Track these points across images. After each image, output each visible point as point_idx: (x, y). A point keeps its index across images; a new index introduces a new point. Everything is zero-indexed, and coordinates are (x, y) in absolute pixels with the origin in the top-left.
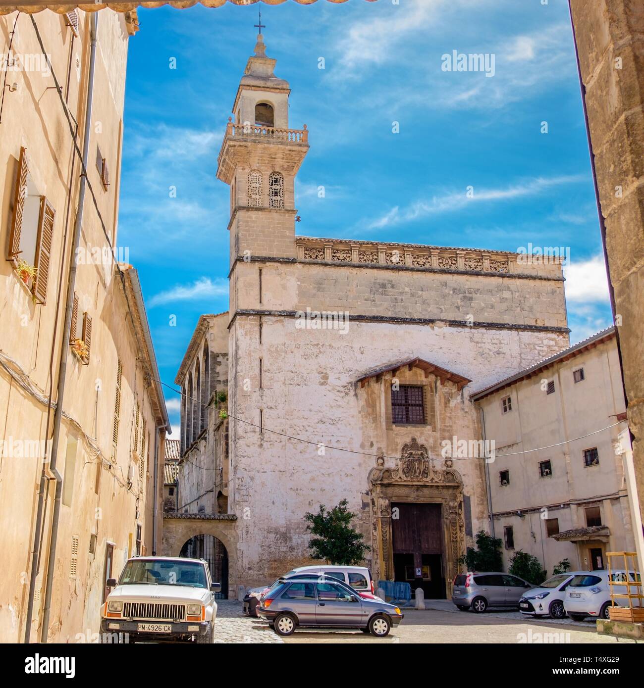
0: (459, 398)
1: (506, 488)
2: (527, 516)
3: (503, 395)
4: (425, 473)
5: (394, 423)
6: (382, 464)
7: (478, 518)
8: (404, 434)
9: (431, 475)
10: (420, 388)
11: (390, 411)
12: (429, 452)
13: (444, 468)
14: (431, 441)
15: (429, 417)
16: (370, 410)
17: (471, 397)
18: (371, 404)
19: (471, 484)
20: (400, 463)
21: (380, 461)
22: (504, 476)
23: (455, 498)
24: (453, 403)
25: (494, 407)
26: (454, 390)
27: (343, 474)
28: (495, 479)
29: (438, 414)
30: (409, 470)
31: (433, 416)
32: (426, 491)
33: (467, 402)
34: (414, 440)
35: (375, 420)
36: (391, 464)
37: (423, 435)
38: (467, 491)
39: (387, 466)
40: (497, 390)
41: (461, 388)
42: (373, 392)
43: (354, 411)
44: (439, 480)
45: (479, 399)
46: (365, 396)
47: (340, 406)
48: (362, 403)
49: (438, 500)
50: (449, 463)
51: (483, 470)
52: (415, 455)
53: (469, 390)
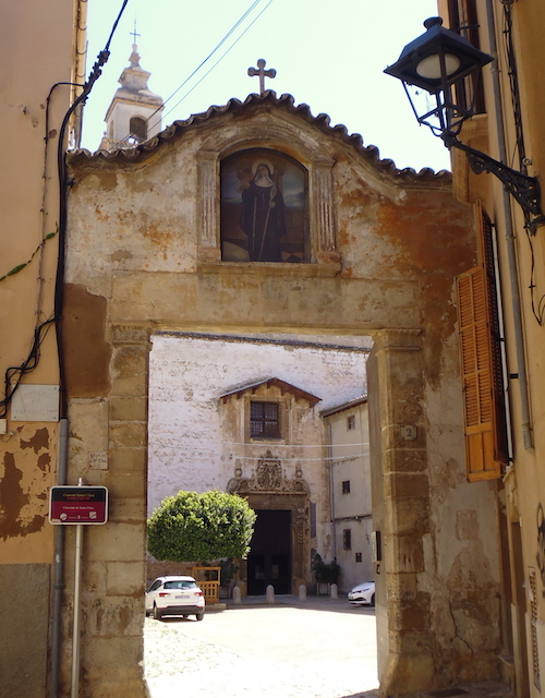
0: (310, 414)
1: (348, 496)
2: (363, 521)
3: (349, 414)
4: (277, 483)
5: (252, 436)
6: (240, 475)
7: (322, 523)
8: (261, 447)
9: (283, 485)
10: (276, 405)
11: (249, 426)
12: (282, 464)
13: (295, 478)
14: (284, 453)
15: (282, 432)
16: (231, 425)
17: (321, 413)
18: (232, 419)
19: (317, 492)
20: (255, 474)
21: (238, 472)
22: (346, 487)
23: (302, 505)
24: (304, 420)
25: (340, 424)
26: (307, 407)
27: (204, 484)
28: (338, 488)
29: (291, 428)
30: (263, 481)
31: (287, 431)
32: (277, 498)
33: (317, 418)
34: (269, 452)
35: (235, 434)
36: (248, 474)
37: (278, 448)
38: (313, 498)
39: (243, 476)
40: (343, 410)
41: (312, 406)
42: (234, 408)
43: (216, 426)
44: (289, 489)
45: (328, 415)
46: (227, 411)
47: (203, 421)
48: (223, 418)
49: (288, 507)
50: (299, 473)
51: (328, 480)
52: (269, 468)
53: (319, 407)
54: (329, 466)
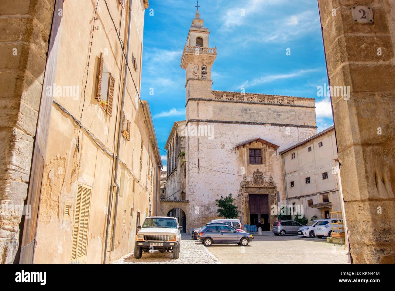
0: (275, 153)
1: (293, 188)
2: (301, 199)
3: (292, 152)
4: (262, 183)
5: (250, 163)
6: (246, 179)
7: (282, 200)
8: (254, 168)
9: (264, 183)
10: (260, 150)
11: (249, 159)
12: (264, 175)
13: (269, 181)
14: (264, 170)
15: (263, 161)
16: (241, 158)
17: (280, 153)
18: (241, 156)
19: (279, 187)
20: (252, 179)
21: (245, 178)
22: (292, 184)
23: (273, 192)
24: (273, 156)
25: (288, 157)
26: (273, 150)
27: (230, 183)
28: (289, 185)
29: (267, 160)
30: (256, 181)
31: (265, 161)
32: (262, 190)
33: (278, 155)
34: (258, 170)
35: (243, 162)
36: (249, 179)
37: (261, 168)
38: (278, 189)
39: (247, 180)
40: (290, 150)
41: (276, 150)
42: (242, 151)
43: (235, 159)
44: (267, 185)
45: (283, 154)
46: (239, 153)
47: (229, 157)
48: (238, 155)
49: (267, 193)
50: (271, 179)
51: (284, 181)
52: (258, 176)
53: (279, 150)
54: (284, 175)
